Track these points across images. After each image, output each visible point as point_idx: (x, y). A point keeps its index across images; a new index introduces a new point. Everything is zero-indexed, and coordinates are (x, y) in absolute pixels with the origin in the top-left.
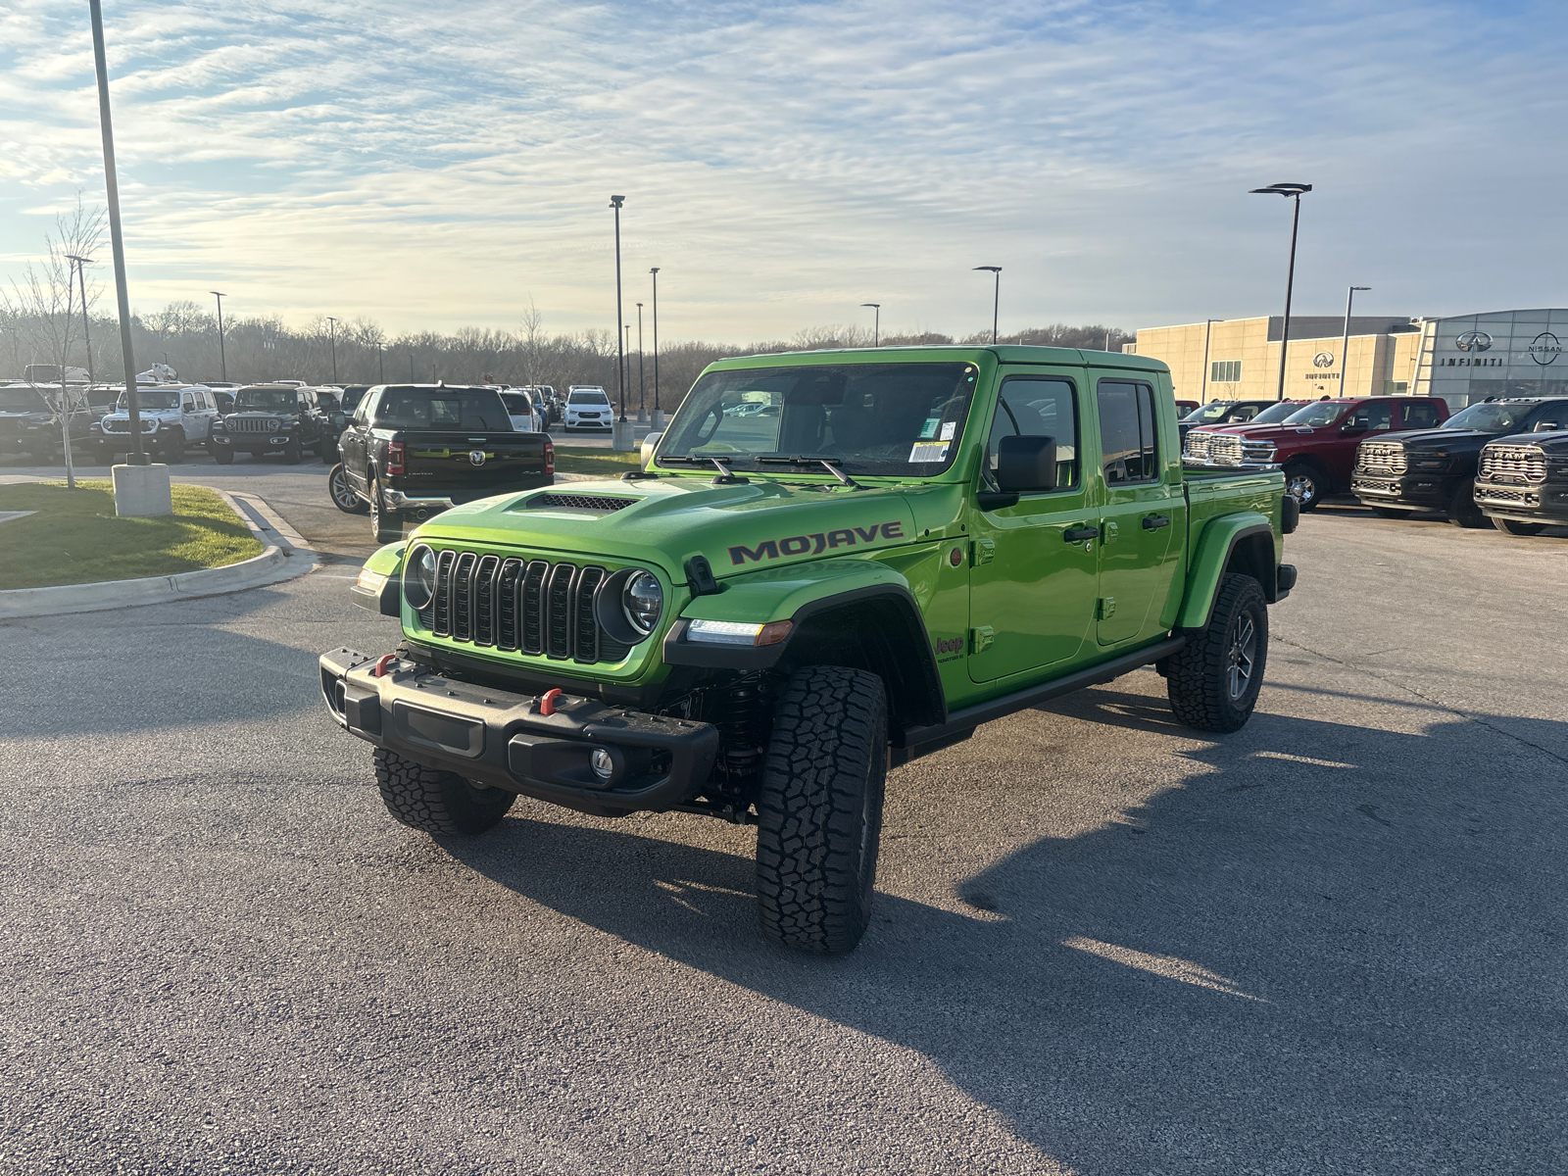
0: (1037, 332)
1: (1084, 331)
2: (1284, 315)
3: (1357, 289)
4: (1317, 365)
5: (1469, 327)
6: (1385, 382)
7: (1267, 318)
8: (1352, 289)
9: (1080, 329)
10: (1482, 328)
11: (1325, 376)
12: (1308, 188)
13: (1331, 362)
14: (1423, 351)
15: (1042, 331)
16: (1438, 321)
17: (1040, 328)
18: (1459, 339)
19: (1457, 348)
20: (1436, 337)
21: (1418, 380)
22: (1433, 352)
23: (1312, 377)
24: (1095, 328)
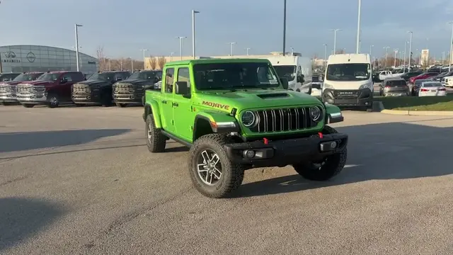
5: (8, 50)
10: (12, 50)
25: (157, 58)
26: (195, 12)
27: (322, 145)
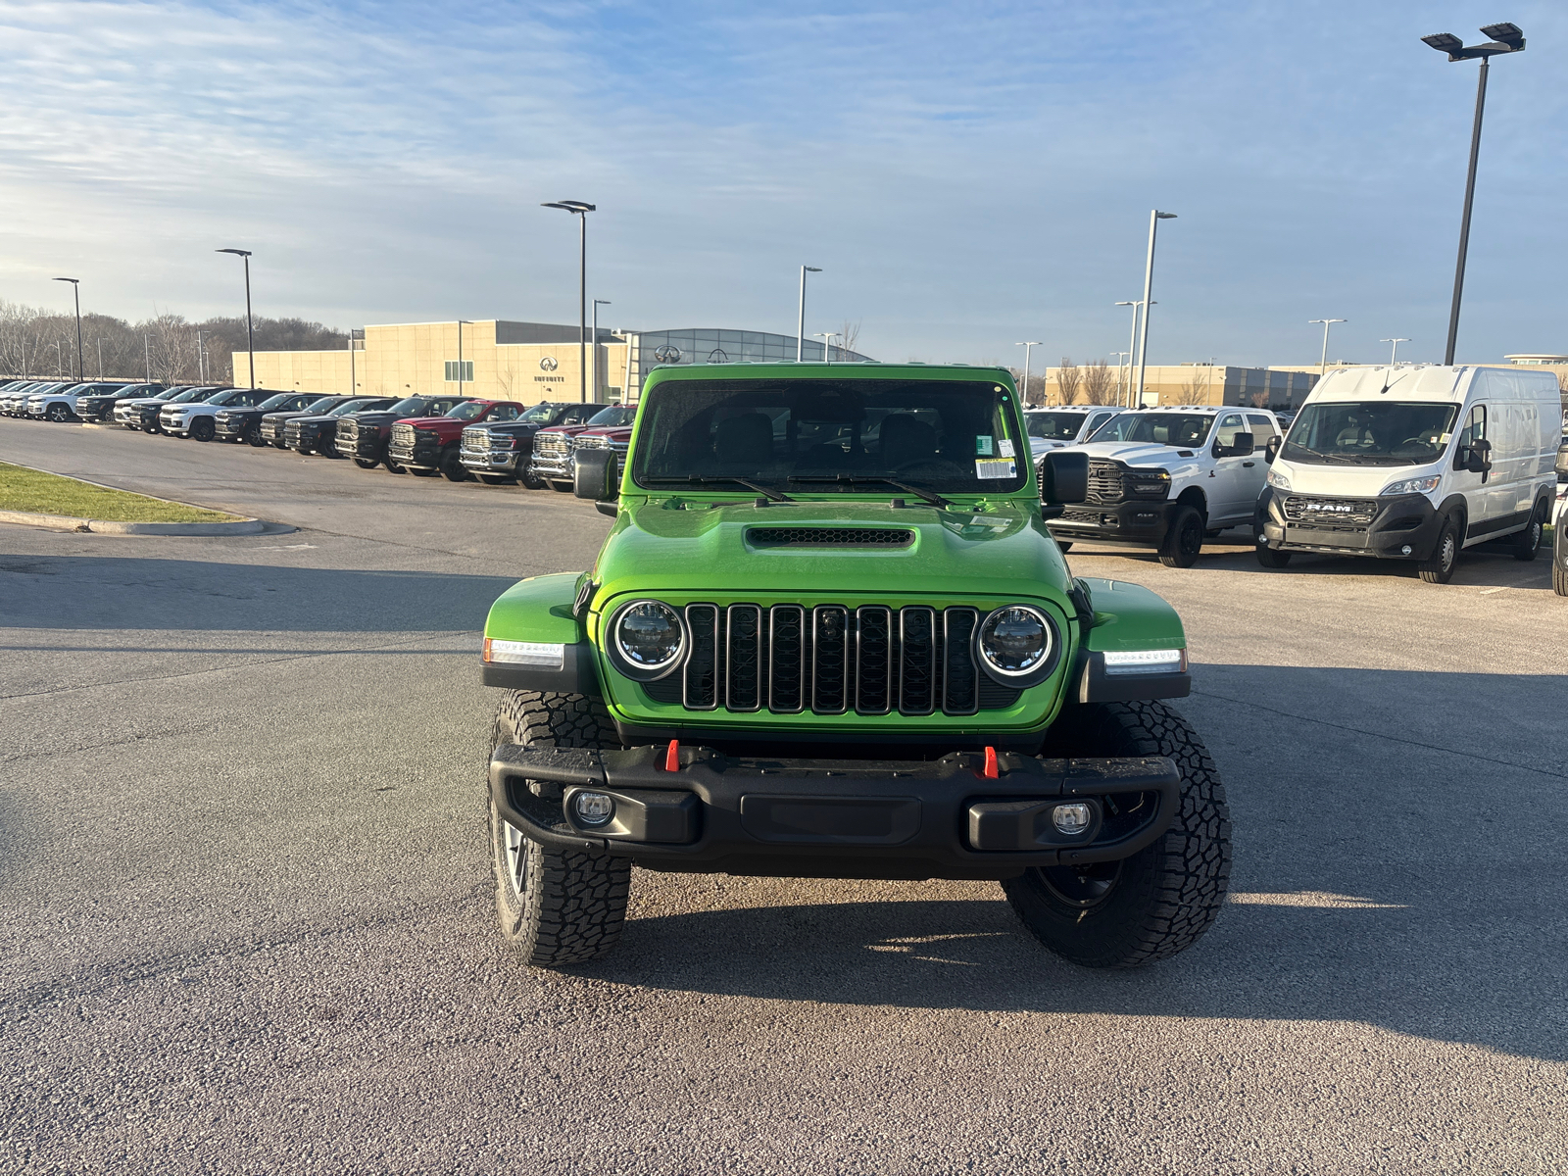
0: (228, 321)
1: (281, 323)
2: (580, 325)
3: (600, 302)
4: (544, 368)
5: (663, 341)
6: (603, 387)
7: (494, 321)
8: (596, 302)
9: (277, 320)
10: (672, 342)
11: (551, 379)
12: (592, 208)
13: (555, 367)
14: (631, 360)
15: (234, 320)
16: (640, 335)
17: (233, 317)
18: (657, 351)
19: (655, 359)
20: (640, 348)
21: (629, 386)
22: (639, 361)
23: (540, 379)
24: (293, 320)
25: (1082, 369)
26: (1159, 215)
27: (975, 814)
